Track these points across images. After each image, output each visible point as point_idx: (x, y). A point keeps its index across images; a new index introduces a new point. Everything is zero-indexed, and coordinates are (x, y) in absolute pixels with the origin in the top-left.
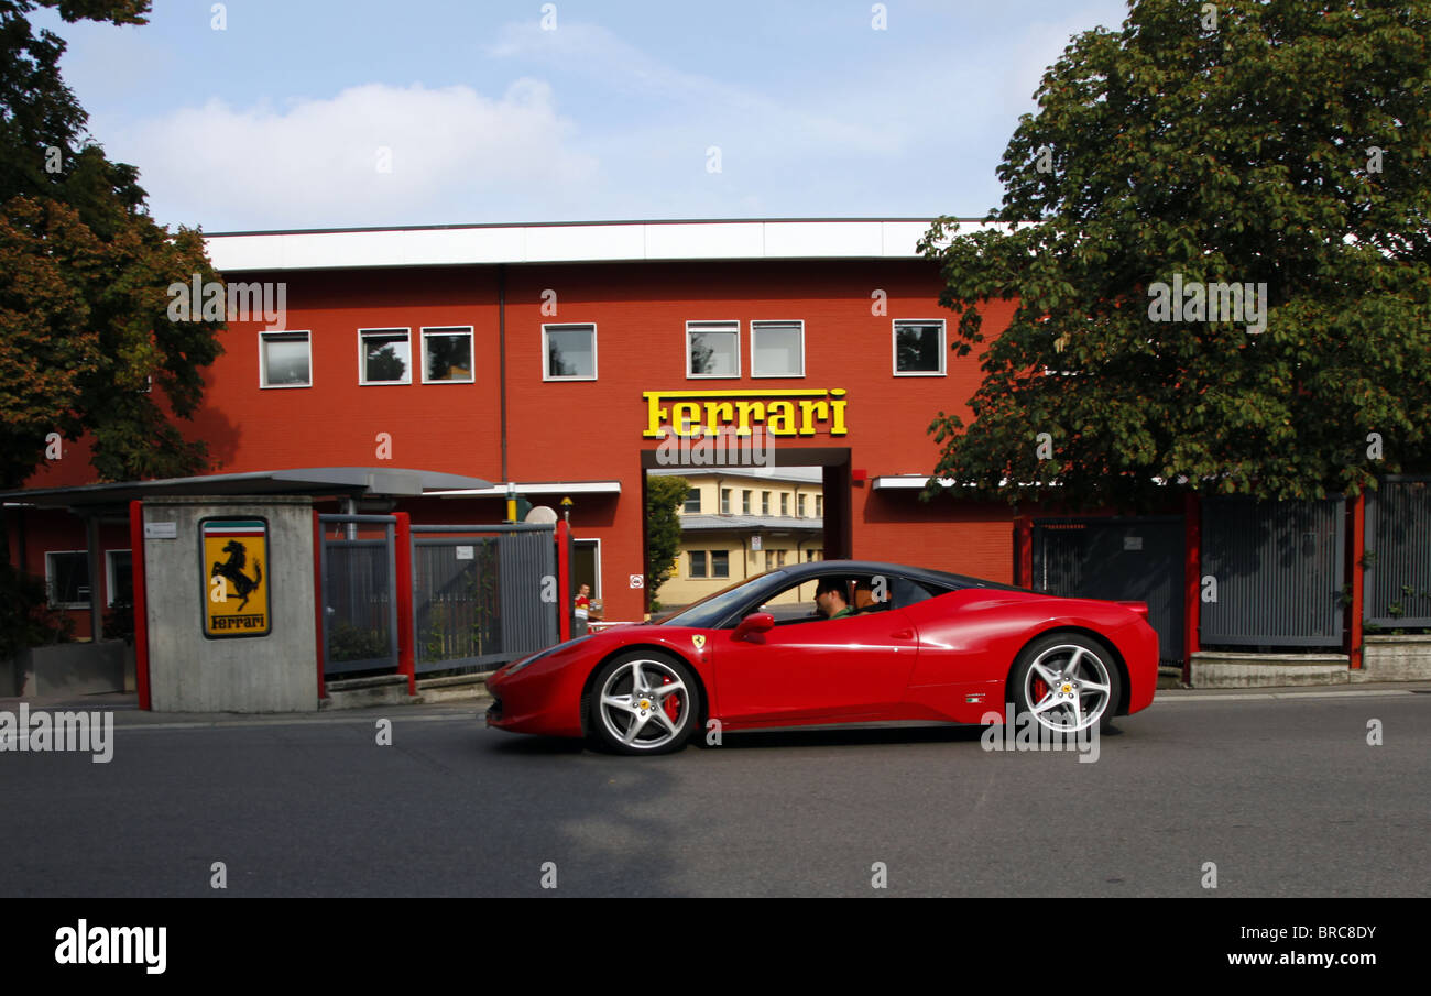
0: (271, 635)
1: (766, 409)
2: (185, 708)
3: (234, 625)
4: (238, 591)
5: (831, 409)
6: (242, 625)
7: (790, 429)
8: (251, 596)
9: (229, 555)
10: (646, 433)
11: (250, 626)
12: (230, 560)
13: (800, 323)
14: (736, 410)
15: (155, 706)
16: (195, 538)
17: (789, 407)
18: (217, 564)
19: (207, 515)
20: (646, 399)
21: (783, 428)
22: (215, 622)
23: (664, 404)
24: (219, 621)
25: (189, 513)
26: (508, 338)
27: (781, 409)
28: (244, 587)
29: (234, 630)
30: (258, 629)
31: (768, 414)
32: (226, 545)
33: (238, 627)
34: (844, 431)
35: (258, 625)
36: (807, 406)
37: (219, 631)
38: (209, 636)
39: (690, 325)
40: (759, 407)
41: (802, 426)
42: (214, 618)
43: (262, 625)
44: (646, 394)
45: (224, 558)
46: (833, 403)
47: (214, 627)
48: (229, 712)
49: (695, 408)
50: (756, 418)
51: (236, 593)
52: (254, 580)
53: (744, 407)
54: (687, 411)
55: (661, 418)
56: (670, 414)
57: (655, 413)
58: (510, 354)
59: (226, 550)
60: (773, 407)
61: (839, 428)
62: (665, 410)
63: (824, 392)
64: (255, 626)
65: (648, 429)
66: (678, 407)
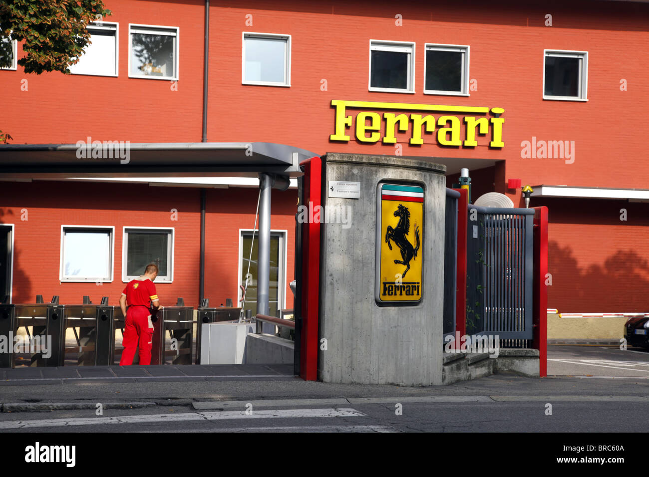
0: (423, 304)
1: (437, 122)
2: (356, 380)
3: (398, 292)
4: (403, 257)
5: (491, 125)
6: (404, 293)
7: (456, 141)
8: (411, 262)
9: (398, 218)
10: (333, 138)
11: (409, 294)
12: (399, 225)
13: (465, 48)
14: (411, 121)
15: (326, 375)
16: (374, 200)
17: (456, 121)
18: (390, 228)
19: (385, 177)
20: (335, 107)
21: (450, 139)
22: (385, 289)
23: (350, 112)
24: (389, 287)
25: (371, 173)
26: (212, 42)
27: (449, 122)
28: (408, 253)
29: (398, 298)
30: (415, 298)
31: (438, 127)
32: (397, 209)
33: (401, 294)
34: (501, 145)
35: (415, 293)
36: (472, 121)
37: (388, 298)
38: (380, 304)
39: (373, 43)
40: (430, 120)
41: (466, 139)
42: (385, 284)
43: (418, 294)
44: (334, 103)
45: (394, 222)
46: (493, 120)
47: (384, 294)
48: (392, 384)
49: (376, 117)
50: (428, 130)
51: (402, 260)
52: (414, 247)
53: (418, 119)
54: (369, 119)
55: (346, 125)
56: (355, 122)
57: (342, 119)
58: (212, 57)
59: (396, 214)
60: (443, 120)
61: (497, 142)
62: (350, 117)
63: (485, 110)
64: (413, 294)
65: (335, 134)
66: (362, 116)
